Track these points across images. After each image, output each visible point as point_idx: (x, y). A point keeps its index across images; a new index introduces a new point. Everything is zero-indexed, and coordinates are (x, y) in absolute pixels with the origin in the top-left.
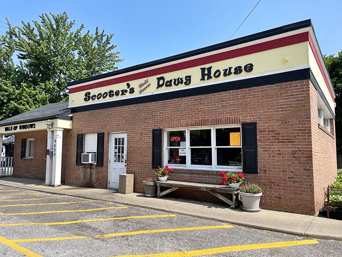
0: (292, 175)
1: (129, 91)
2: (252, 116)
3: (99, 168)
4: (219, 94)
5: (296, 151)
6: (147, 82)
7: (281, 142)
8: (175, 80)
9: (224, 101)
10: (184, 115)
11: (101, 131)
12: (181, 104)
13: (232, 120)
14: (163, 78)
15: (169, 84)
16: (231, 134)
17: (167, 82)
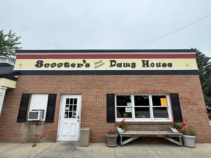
0: (199, 122)
1: (85, 65)
2: (175, 90)
3: (48, 124)
4: (155, 76)
5: (199, 109)
6: (102, 61)
7: (192, 104)
8: (124, 64)
9: (158, 80)
10: (132, 86)
11: (53, 92)
12: (129, 79)
13: (164, 91)
14: (115, 61)
15: (120, 65)
16: (161, 99)
17: (118, 64)
